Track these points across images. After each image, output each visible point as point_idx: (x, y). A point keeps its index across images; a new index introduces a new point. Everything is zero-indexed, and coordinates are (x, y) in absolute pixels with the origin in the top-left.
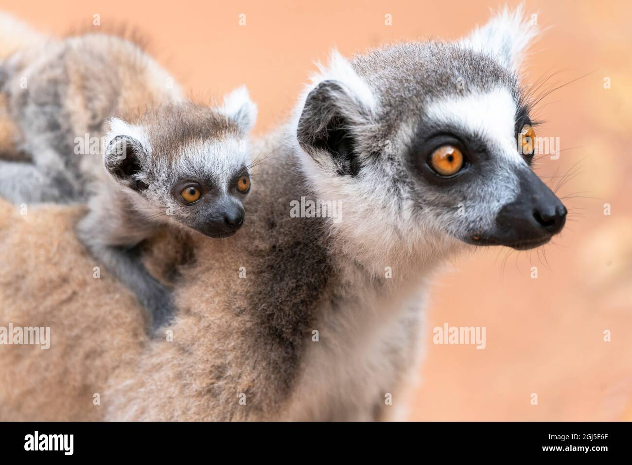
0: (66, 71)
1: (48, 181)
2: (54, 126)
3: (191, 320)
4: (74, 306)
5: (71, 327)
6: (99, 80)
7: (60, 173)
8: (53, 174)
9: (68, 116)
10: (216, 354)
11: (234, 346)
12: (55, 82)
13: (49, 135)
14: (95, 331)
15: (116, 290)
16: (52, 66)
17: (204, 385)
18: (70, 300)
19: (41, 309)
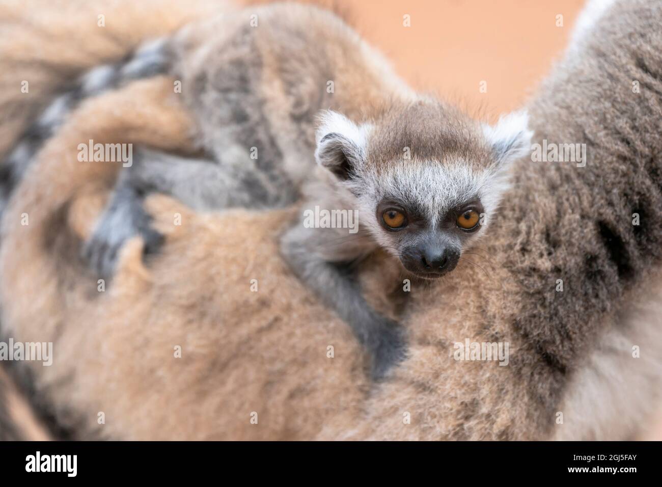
0: (254, 49)
1: (236, 184)
2: (240, 117)
3: (430, 351)
4: (274, 336)
5: (273, 360)
6: (301, 61)
7: (249, 174)
8: (242, 175)
9: (261, 103)
10: (465, 388)
11: (489, 377)
12: (238, 63)
13: (235, 128)
14: (304, 364)
15: (329, 318)
16: (234, 43)
17: (450, 428)
18: (269, 327)
19: (235, 338)
